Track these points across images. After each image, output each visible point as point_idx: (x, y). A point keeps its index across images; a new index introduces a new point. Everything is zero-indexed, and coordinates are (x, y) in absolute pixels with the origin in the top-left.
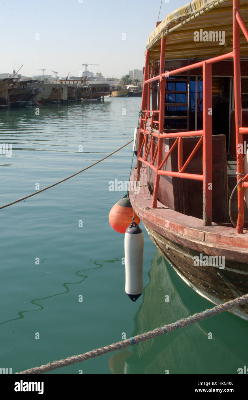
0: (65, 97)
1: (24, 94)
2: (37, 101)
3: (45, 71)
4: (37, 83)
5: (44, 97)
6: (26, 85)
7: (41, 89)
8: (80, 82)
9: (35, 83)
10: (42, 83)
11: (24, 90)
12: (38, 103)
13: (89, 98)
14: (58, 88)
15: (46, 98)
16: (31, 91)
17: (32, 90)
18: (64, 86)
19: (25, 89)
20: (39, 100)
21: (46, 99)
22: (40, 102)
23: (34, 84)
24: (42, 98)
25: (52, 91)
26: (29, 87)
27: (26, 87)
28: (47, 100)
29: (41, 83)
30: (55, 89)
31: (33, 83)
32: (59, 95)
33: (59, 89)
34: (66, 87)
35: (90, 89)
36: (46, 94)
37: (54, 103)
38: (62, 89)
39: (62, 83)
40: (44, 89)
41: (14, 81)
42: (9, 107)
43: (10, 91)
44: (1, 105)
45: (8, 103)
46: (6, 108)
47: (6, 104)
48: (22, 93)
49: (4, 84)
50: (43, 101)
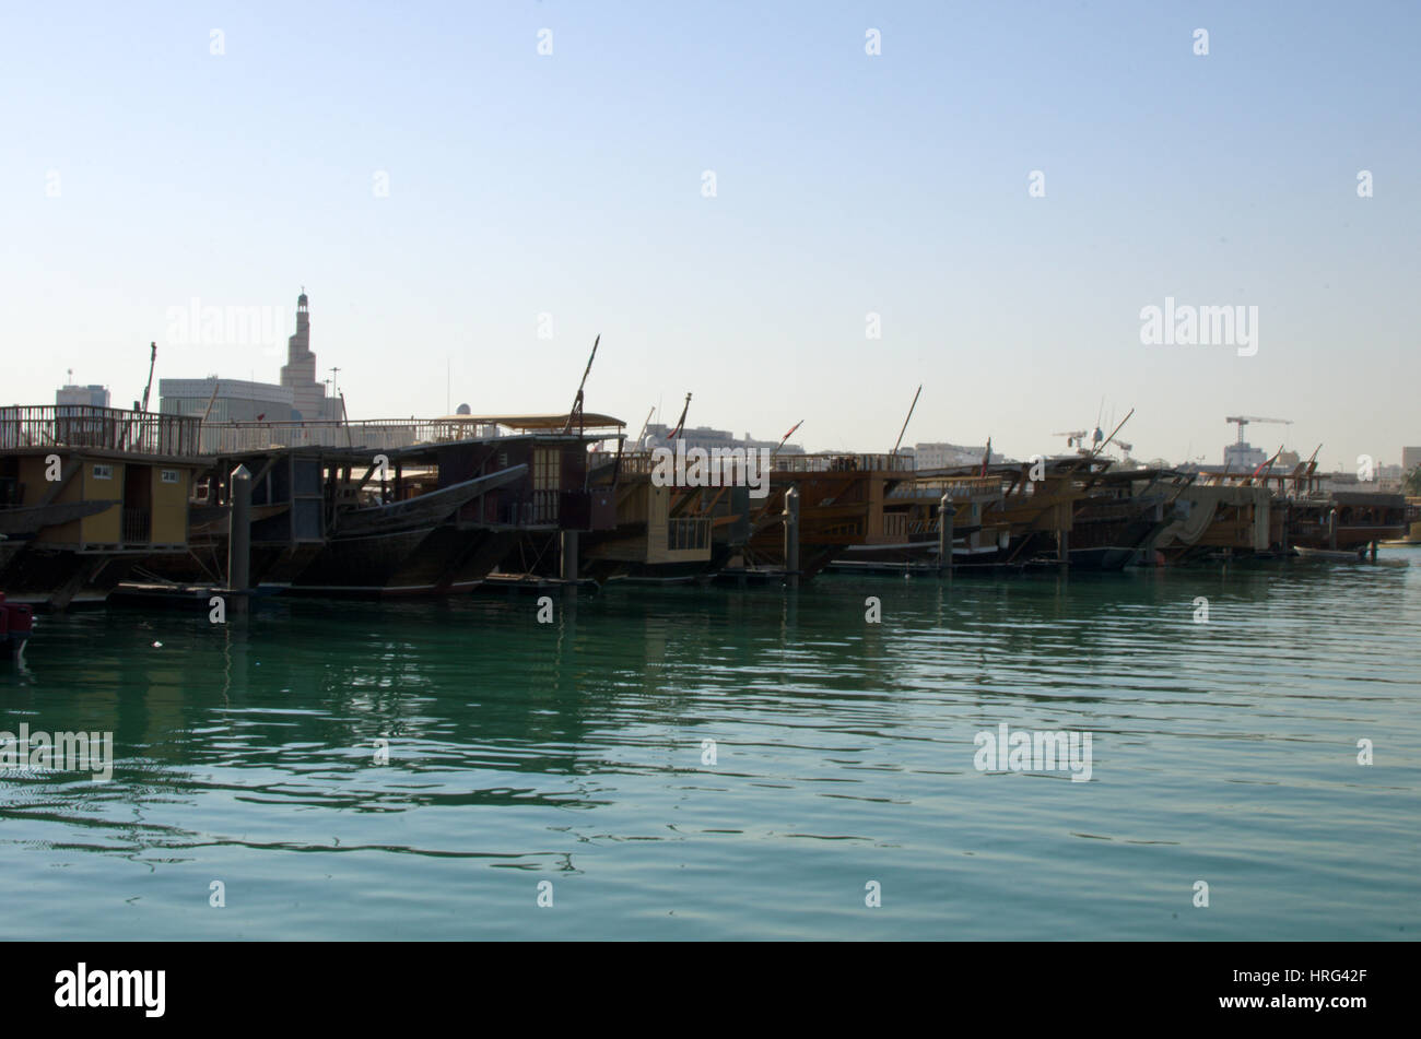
0: (1260, 538)
1: (1124, 520)
2: (1158, 550)
4: (1172, 480)
5: (1184, 537)
6: (1129, 486)
7: (1183, 505)
8: (1290, 483)
9: (1165, 480)
11: (1125, 505)
12: (1159, 557)
13: (1326, 545)
14: (1238, 502)
15: (1190, 539)
16: (1151, 509)
17: (1155, 507)
18: (1260, 498)
19: (1126, 501)
20: (1164, 546)
21: (1192, 543)
22: (1165, 551)
23: (1162, 484)
24: (1177, 539)
25: (1217, 514)
26: (1146, 494)
27: (1130, 494)
28: (1193, 547)
29: (1184, 480)
30: (1226, 505)
31: (1161, 479)
32: (1243, 530)
33: (1244, 508)
34: (1267, 502)
35: (1333, 511)
36: (1194, 525)
37: (1209, 560)
38: (1254, 506)
39: (1249, 483)
40: (1194, 504)
41: (1094, 468)
42: (1065, 568)
43: (1077, 504)
44: (1037, 560)
45: (1063, 553)
46: (1055, 569)
47: (1054, 556)
48: (1118, 517)
49: (1059, 479)
50: (1180, 550)
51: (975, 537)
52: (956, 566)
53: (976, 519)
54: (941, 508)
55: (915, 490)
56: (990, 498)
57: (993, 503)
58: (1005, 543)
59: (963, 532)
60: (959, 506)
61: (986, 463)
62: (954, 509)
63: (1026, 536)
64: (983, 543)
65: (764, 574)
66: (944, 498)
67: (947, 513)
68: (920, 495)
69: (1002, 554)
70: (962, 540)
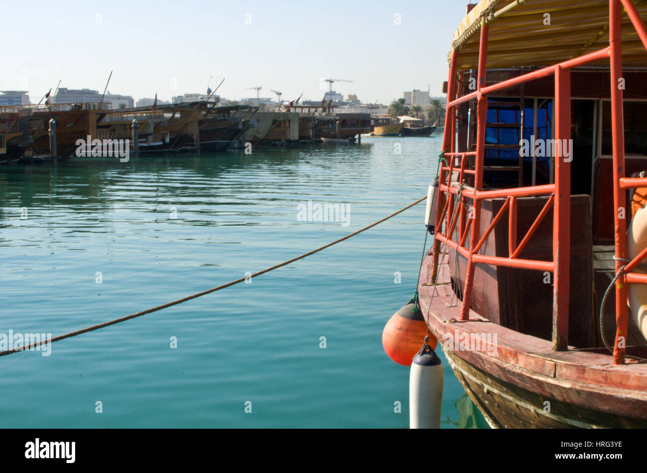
0: (294, 133)
1: (225, 128)
2: (247, 141)
3: (260, 90)
4: (247, 110)
5: (258, 135)
6: (229, 113)
7: (253, 121)
8: (320, 110)
9: (243, 110)
10: (256, 110)
11: (225, 122)
13: (335, 137)
14: (281, 119)
15: (261, 136)
16: (237, 124)
17: (238, 122)
18: (293, 117)
19: (225, 120)
20: (250, 139)
21: (262, 138)
22: (251, 142)
23: (241, 112)
24: (255, 136)
25: (273, 124)
26: (234, 116)
27: (229, 116)
28: (263, 140)
29: (253, 110)
30: (277, 121)
31: (240, 110)
32: (284, 132)
33: (285, 122)
34: (297, 119)
35: (338, 122)
36: (262, 129)
37: (275, 145)
38: (290, 121)
39: (289, 110)
40: (258, 121)
41: (209, 106)
42: (199, 151)
43: (201, 122)
44: (185, 147)
45: (197, 143)
46: (194, 151)
47: (193, 145)
48: (222, 127)
49: (191, 111)
50: (257, 141)
51: (150, 138)
52: (140, 151)
53: (151, 130)
54: (132, 125)
55: (123, 117)
56: (158, 121)
57: (160, 123)
58: (168, 140)
59: (144, 136)
60: (141, 123)
61: (155, 104)
62: (139, 126)
63: (178, 137)
64: (155, 141)
65: (41, 158)
66: (134, 121)
67: (136, 128)
68: (124, 119)
69: (165, 145)
70: (144, 140)
